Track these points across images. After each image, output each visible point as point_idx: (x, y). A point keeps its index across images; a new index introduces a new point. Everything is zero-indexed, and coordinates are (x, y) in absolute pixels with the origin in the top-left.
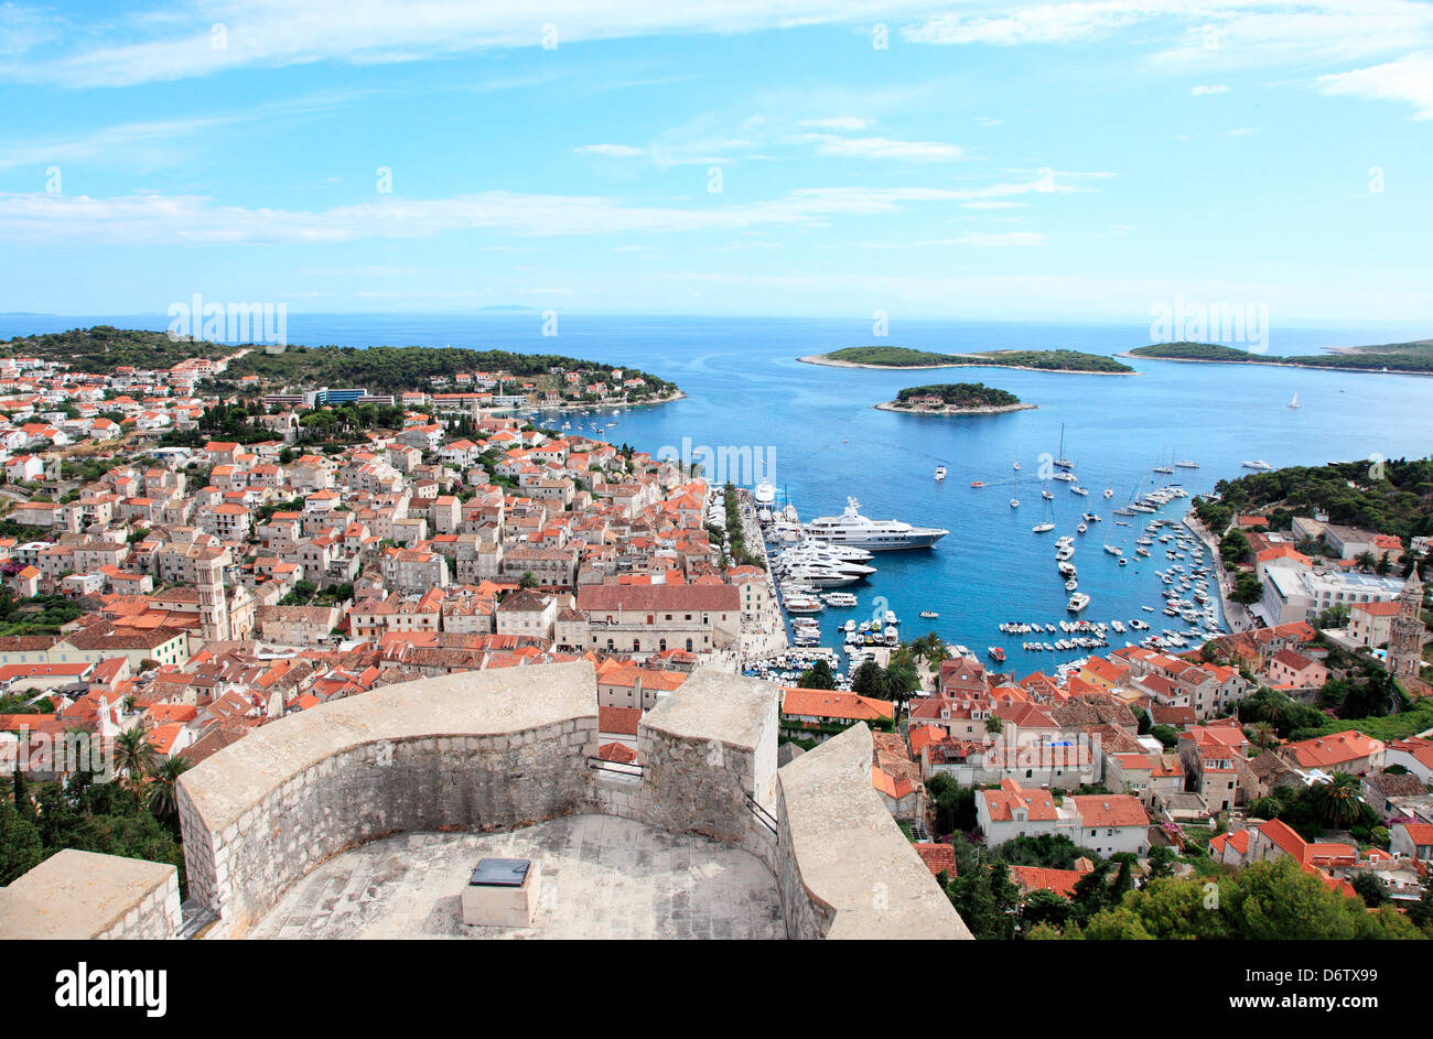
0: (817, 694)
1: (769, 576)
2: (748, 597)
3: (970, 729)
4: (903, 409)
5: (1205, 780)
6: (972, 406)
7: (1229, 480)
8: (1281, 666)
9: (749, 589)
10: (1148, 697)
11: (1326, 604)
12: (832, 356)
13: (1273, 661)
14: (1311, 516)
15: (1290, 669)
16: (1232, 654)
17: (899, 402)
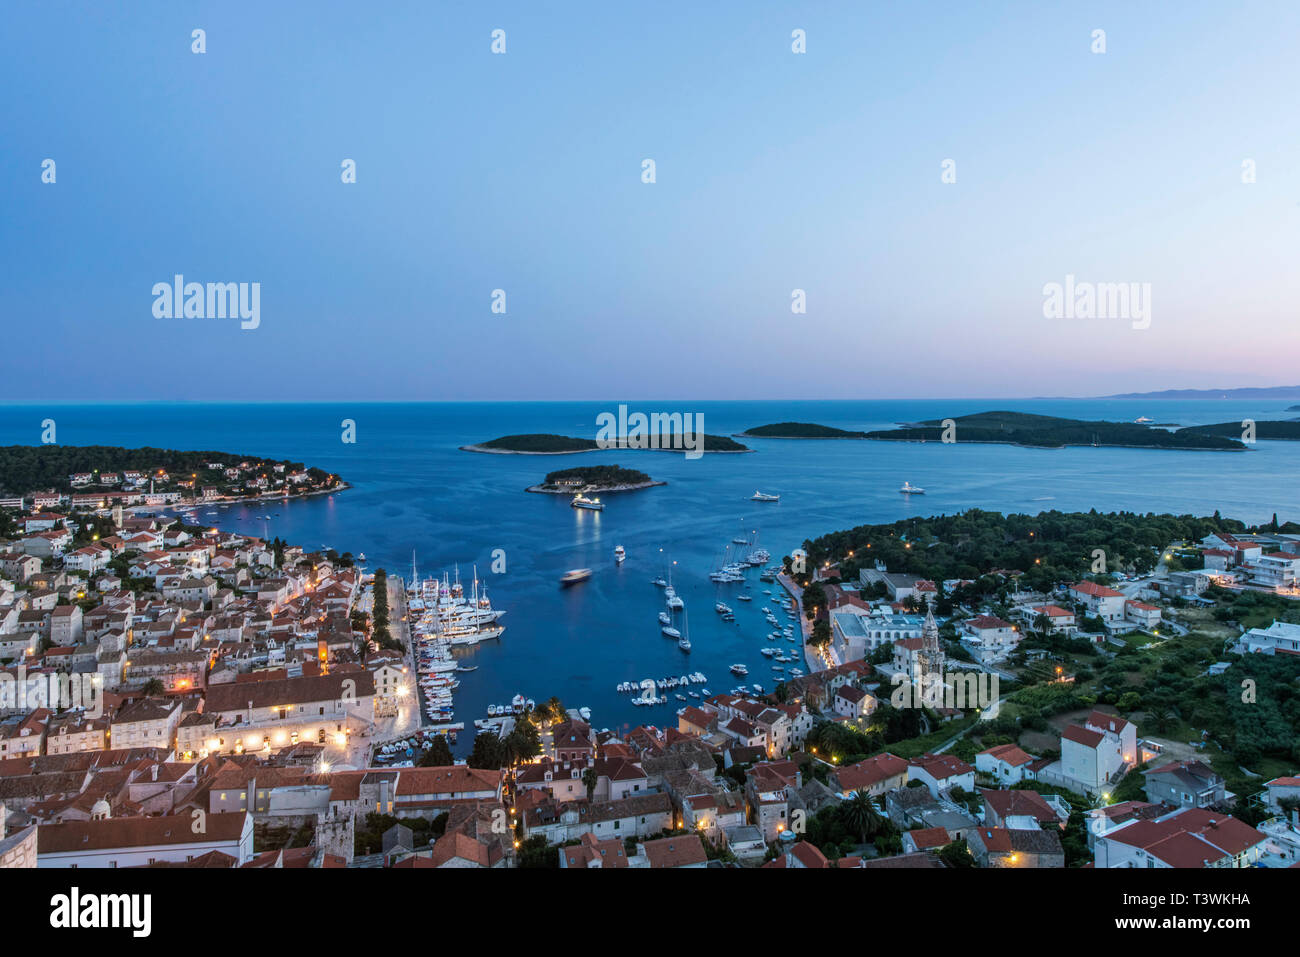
0: (431, 772)
1: (410, 658)
2: (385, 682)
3: (570, 789)
4: (550, 491)
5: (762, 813)
6: (610, 484)
7: (813, 540)
8: (843, 700)
9: (385, 672)
10: (733, 739)
11: (879, 642)
12: (491, 445)
13: (837, 697)
14: (874, 567)
15: (849, 703)
16: (804, 693)
17: (547, 485)
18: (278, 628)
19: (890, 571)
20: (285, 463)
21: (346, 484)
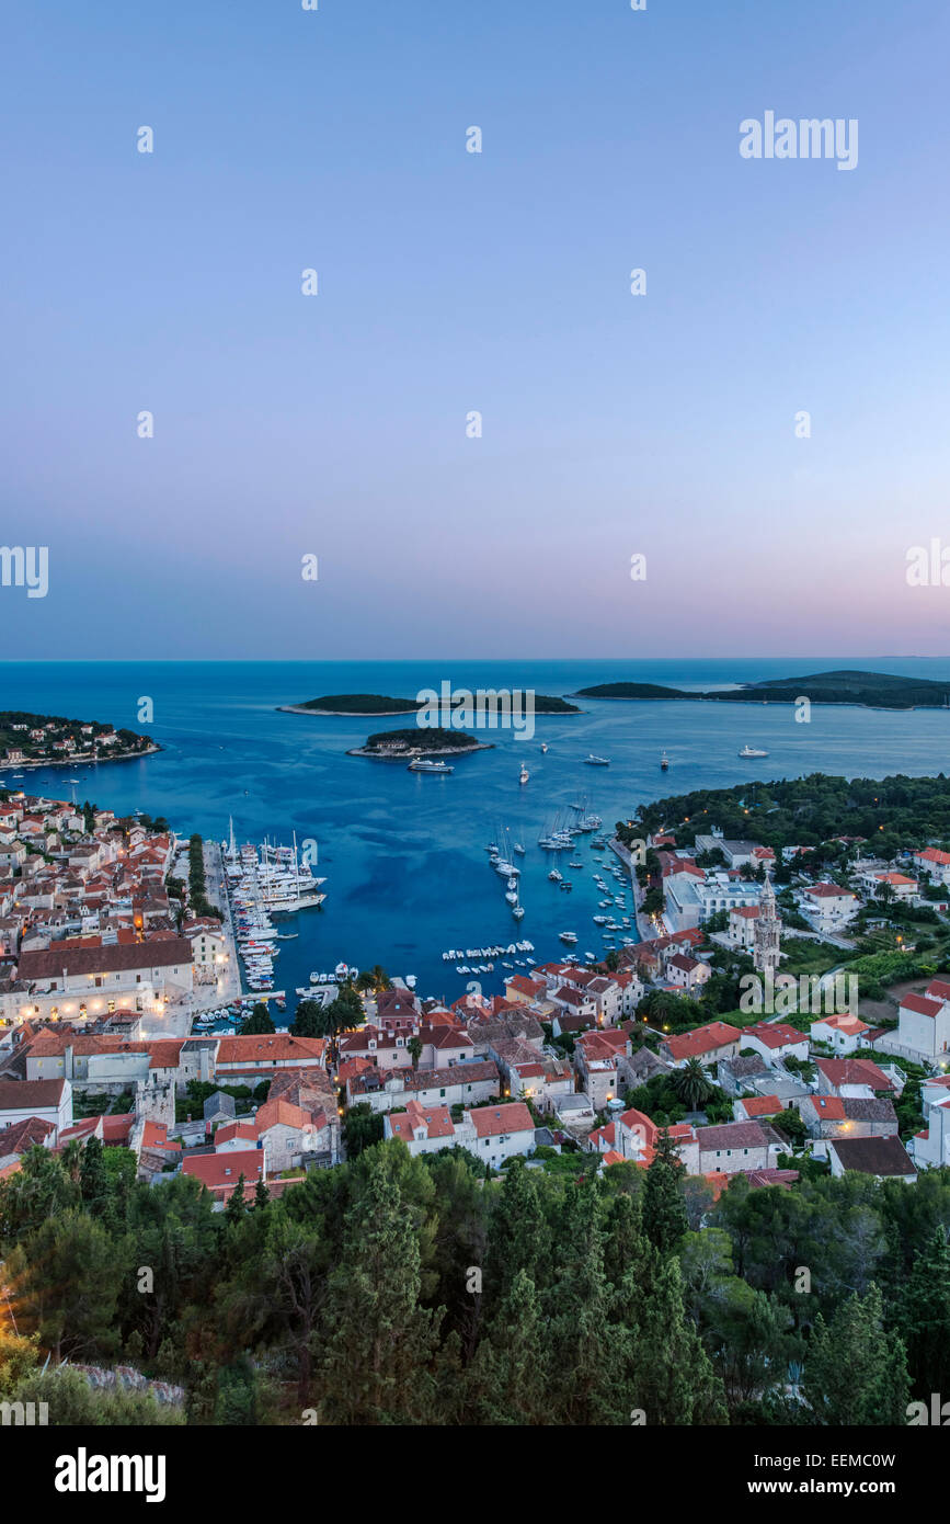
0: (251, 1039)
1: (228, 927)
2: (203, 949)
3: (395, 1057)
4: (373, 754)
5: (590, 1082)
6: (435, 748)
7: (647, 805)
8: (675, 969)
9: (203, 940)
10: (562, 1008)
11: (713, 911)
12: (310, 705)
13: (669, 965)
14: (711, 834)
15: (682, 972)
16: (636, 962)
17: (369, 748)
18: (91, 895)
19: (727, 837)
20: (93, 724)
21: (158, 746)
